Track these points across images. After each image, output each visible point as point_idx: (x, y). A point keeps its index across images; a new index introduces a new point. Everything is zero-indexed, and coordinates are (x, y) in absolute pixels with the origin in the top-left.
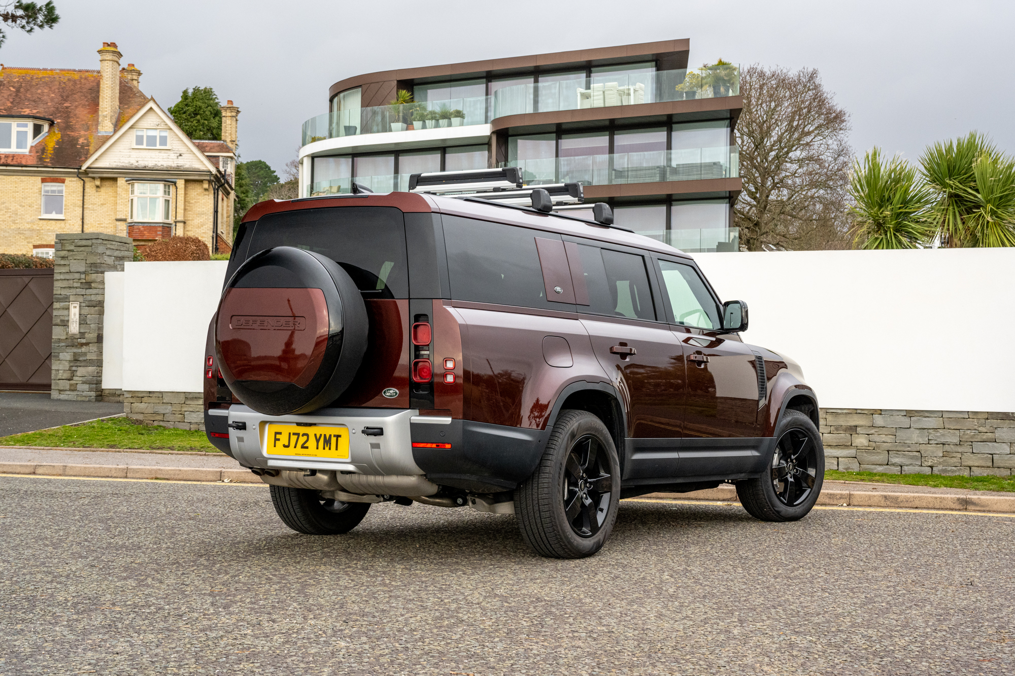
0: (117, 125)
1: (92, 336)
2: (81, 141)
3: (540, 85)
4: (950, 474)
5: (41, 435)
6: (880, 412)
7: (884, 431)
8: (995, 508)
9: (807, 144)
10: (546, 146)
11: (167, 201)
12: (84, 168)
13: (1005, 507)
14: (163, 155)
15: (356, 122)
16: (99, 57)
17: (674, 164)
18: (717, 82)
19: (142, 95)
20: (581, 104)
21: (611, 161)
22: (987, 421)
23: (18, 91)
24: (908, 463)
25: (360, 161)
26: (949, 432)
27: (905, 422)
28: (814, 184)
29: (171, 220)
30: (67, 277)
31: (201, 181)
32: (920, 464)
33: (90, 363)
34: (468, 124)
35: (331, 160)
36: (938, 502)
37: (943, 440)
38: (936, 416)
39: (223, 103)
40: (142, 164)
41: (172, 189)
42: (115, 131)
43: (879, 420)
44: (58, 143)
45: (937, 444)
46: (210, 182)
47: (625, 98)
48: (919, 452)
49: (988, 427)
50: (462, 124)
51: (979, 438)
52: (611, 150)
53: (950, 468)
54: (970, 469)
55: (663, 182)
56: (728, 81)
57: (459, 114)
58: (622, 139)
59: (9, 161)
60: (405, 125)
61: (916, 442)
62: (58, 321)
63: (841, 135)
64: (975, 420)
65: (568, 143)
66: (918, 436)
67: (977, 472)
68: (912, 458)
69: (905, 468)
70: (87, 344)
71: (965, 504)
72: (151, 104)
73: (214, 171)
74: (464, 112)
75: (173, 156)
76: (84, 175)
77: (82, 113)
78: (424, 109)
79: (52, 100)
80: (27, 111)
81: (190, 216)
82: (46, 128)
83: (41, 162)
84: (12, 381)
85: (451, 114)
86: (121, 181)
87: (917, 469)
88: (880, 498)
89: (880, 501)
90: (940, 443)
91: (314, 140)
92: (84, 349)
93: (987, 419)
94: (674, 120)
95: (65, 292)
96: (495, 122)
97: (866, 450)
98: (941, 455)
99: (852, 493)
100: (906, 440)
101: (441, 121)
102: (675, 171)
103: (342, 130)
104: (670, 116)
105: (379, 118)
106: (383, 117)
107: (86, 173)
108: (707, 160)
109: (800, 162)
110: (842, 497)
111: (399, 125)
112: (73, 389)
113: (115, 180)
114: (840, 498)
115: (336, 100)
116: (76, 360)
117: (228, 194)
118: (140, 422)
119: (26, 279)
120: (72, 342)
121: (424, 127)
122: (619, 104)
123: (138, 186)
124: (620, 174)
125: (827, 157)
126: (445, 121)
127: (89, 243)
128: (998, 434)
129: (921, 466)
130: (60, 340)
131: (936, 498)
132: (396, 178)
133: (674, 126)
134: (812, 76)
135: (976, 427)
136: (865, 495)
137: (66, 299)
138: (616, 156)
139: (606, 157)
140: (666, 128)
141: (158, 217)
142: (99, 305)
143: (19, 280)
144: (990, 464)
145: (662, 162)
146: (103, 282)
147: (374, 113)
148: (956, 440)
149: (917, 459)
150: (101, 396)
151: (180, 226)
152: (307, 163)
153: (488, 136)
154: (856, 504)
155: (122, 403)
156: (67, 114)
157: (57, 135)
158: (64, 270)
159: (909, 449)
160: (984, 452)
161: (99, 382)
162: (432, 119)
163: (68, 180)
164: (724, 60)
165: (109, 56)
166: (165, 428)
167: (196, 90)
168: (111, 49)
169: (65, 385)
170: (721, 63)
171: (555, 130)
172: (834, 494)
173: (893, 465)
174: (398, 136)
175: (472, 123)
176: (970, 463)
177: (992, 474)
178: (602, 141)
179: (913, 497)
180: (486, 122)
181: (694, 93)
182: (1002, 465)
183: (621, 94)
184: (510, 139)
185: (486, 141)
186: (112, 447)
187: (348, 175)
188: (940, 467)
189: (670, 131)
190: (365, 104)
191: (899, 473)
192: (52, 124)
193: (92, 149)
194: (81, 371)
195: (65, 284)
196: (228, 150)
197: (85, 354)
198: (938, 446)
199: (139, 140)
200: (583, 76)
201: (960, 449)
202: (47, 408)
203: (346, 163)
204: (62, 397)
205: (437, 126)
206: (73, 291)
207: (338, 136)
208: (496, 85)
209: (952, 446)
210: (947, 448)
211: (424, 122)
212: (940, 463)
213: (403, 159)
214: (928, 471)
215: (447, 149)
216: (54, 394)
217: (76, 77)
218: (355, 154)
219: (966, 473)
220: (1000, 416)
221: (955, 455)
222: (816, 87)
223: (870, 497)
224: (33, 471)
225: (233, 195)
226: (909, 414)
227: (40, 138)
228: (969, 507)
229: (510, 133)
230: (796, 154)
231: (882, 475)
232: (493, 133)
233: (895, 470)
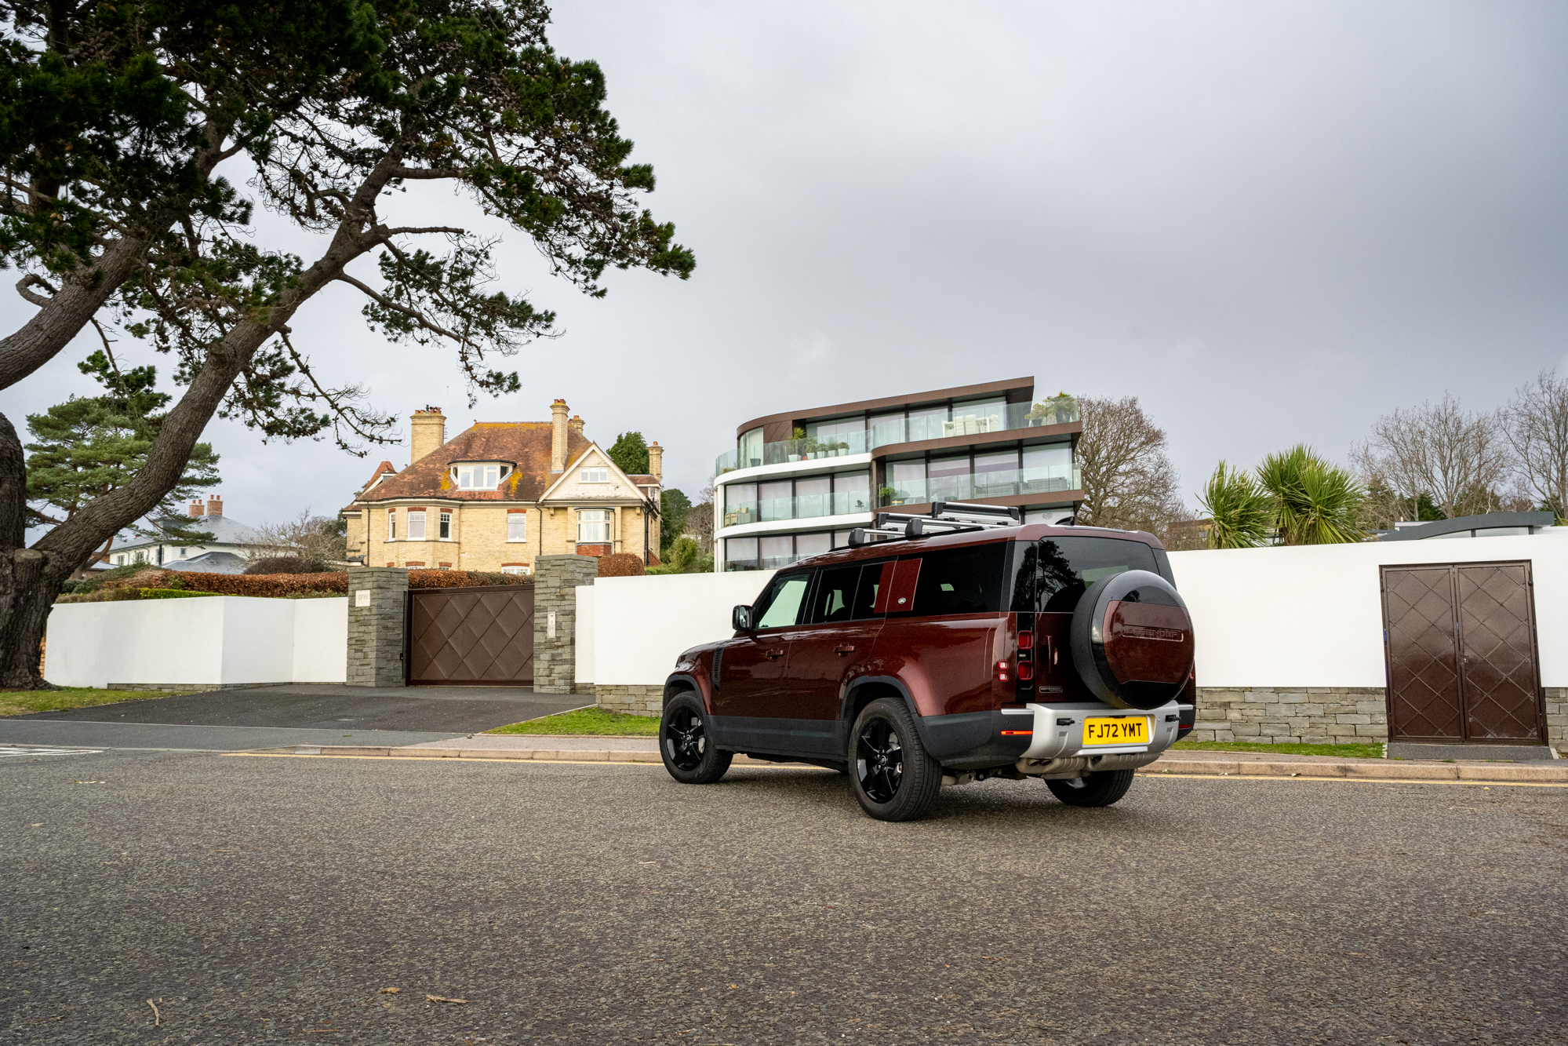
0: (566, 466)
1: (566, 640)
2: (538, 479)
3: (910, 419)
4: (1318, 744)
5: (532, 724)
6: (1251, 689)
7: (1255, 705)
8: (1372, 774)
9: (1133, 459)
10: (917, 470)
11: (608, 525)
12: (541, 500)
13: (1382, 773)
14: (604, 487)
15: (760, 455)
16: (551, 411)
17: (1026, 480)
18: (1059, 411)
19: (585, 440)
20: (946, 434)
21: (972, 480)
22: (1348, 696)
23: (488, 441)
24: (1278, 734)
25: (764, 486)
26: (1314, 706)
27: (1274, 697)
28: (1139, 493)
29: (611, 540)
30: (545, 591)
31: (634, 508)
32: (1289, 735)
33: (564, 662)
34: (852, 454)
35: (740, 487)
37: (1309, 713)
38: (1301, 692)
39: (649, 444)
40: (587, 495)
41: (611, 515)
42: (565, 470)
43: (1250, 697)
44: (520, 481)
45: (1304, 717)
46: (641, 508)
47: (982, 427)
48: (1288, 724)
49: (1349, 701)
50: (847, 454)
51: (1342, 710)
52: (972, 470)
53: (1316, 738)
54: (1335, 738)
55: (1017, 495)
56: (1069, 411)
57: (844, 446)
58: (981, 461)
59: (482, 497)
60: (800, 457)
61: (1284, 715)
62: (539, 628)
63: (1160, 449)
64: (1337, 696)
65: (935, 466)
66: (1286, 711)
67: (1342, 741)
68: (1282, 729)
69: (1276, 738)
70: (562, 646)
71: (1345, 771)
72: (593, 447)
73: (645, 499)
74: (848, 444)
75: (611, 488)
76: (541, 506)
77: (538, 456)
78: (815, 442)
79: (515, 447)
80: (495, 457)
81: (627, 536)
82: (510, 469)
83: (507, 497)
84: (500, 678)
85: (838, 446)
86: (571, 510)
87: (1287, 739)
90: (1306, 716)
91: (726, 471)
92: (560, 651)
93: (1348, 694)
94: (1024, 444)
95: (544, 604)
96: (874, 451)
97: (1240, 723)
98: (1308, 726)
100: (1275, 714)
101: (829, 452)
102: (1026, 486)
103: (749, 462)
104: (1020, 441)
105: (778, 451)
106: (782, 450)
107: (543, 504)
108: (1054, 475)
109: (1126, 474)
110: (1232, 767)
111: (796, 456)
112: (552, 683)
113: (565, 509)
115: (742, 438)
116: (553, 659)
117: (656, 517)
118: (610, 711)
119: (511, 594)
120: (550, 645)
121: (816, 457)
122: (978, 433)
123: (584, 513)
124: (980, 490)
125: (1150, 469)
126: (833, 452)
127: (562, 562)
128: (1360, 706)
129: (1291, 736)
130: (540, 644)
132: (794, 499)
133: (1024, 449)
134: (1133, 402)
135: (1338, 701)
136: (1252, 764)
137: (545, 609)
138: (976, 475)
139: (968, 476)
140: (1017, 451)
141: (602, 539)
142: (573, 613)
143: (505, 594)
144: (1353, 734)
145: (1015, 479)
146: (574, 595)
147: (775, 447)
148: (1321, 713)
149: (1286, 730)
150: (574, 689)
151: (618, 544)
152: (721, 490)
153: (869, 463)
155: (594, 694)
156: (527, 457)
157: (519, 475)
158: (542, 585)
159: (1278, 722)
160: (1347, 723)
161: (573, 678)
162: (822, 450)
163: (528, 510)
164: (1065, 393)
165: (559, 410)
166: (631, 716)
167: (629, 434)
168: (561, 405)
169: (544, 680)
170: (1062, 396)
171: (923, 454)
173: (1265, 735)
174: (794, 465)
175: (856, 453)
176: (1335, 733)
178: (965, 463)
180: (867, 451)
181: (1040, 421)
182: (1364, 734)
183: (979, 423)
184: (887, 464)
185: (867, 467)
186: (592, 733)
187: (755, 499)
188: (1308, 737)
189: (1021, 453)
190: (767, 440)
191: (1272, 744)
192: (515, 466)
193: (546, 484)
194: (558, 669)
195: (544, 597)
196: (655, 482)
197: (561, 655)
199: (584, 476)
200: (945, 410)
201: (1325, 721)
202: (532, 701)
203: (751, 491)
204: (543, 691)
205: (826, 456)
206: (551, 603)
207: (745, 467)
208: (873, 421)
209: (1318, 719)
210: (1313, 720)
211: (816, 453)
212: (1307, 734)
213: (800, 484)
214: (1297, 741)
215: (836, 475)
216: (536, 689)
217: (533, 428)
218: (760, 481)
219: (1332, 742)
220: (1359, 690)
221: (1320, 726)
222: (1137, 412)
223: (1257, 767)
224: (530, 756)
225: (659, 518)
226: (1277, 690)
227: (506, 477)
228: (1349, 774)
229: (887, 459)
230: (1122, 468)
231: (1257, 745)
232: (873, 460)
233: (1268, 740)
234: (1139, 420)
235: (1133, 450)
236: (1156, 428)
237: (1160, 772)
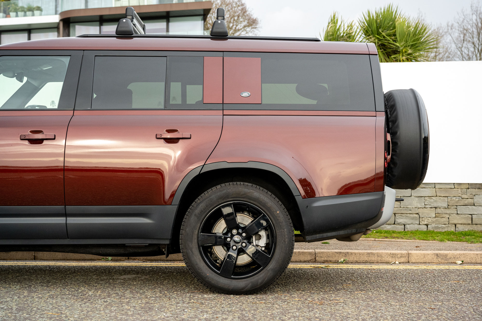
4: (440, 230)
10: (94, 29)
20: (115, 4)
22: (468, 190)
24: (409, 223)
26: (440, 199)
27: (408, 192)
32: (418, 223)
34: (45, 15)
36: (479, 257)
37: (435, 205)
38: (430, 187)
45: (431, 208)
48: (418, 214)
49: (468, 194)
50: (41, 15)
51: (462, 203)
53: (440, 226)
54: (455, 226)
57: (39, 9)
60: (5, 15)
61: (415, 206)
64: (459, 190)
66: (417, 202)
67: (460, 228)
68: (413, 218)
69: (407, 226)
74: (43, 8)
78: (17, 5)
85: (34, 9)
87: (416, 227)
88: (433, 256)
89: (433, 258)
90: (433, 207)
93: (468, 188)
94: (171, 15)
96: (62, 14)
98: (434, 216)
99: (410, 252)
100: (408, 205)
101: (28, 13)
104: (168, 13)
110: (402, 256)
111: (1, 14)
114: (401, 257)
121: (17, 16)
122: (138, 4)
126: (30, 13)
128: (477, 199)
129: (419, 224)
131: (477, 254)
133: (171, 19)
135: (460, 195)
136: (421, 254)
140: (165, 20)
144: (470, 222)
148: (445, 205)
149: (416, 219)
153: (57, 23)
154: (414, 261)
159: (410, 212)
160: (466, 213)
162: (22, 11)
172: (395, 254)
173: (399, 224)
175: (47, 14)
176: (455, 222)
177: (471, 229)
179: (459, 254)
180: (56, 14)
182: (478, 222)
184: (71, 25)
185: (56, 26)
188: (434, 225)
189: (168, 22)
191: (403, 230)
198: (432, 209)
201: (448, 211)
205: (25, 15)
209: (442, 209)
210: (438, 210)
211: (17, 13)
212: (433, 222)
214: (424, 228)
215: (32, 31)
219: (453, 229)
220: (477, 186)
221: (444, 216)
223: (424, 255)
229: (71, 21)
232: (61, 20)
233: (400, 228)
234: (244, 11)
235: (239, 30)
236: (254, 16)
237: (337, 262)
